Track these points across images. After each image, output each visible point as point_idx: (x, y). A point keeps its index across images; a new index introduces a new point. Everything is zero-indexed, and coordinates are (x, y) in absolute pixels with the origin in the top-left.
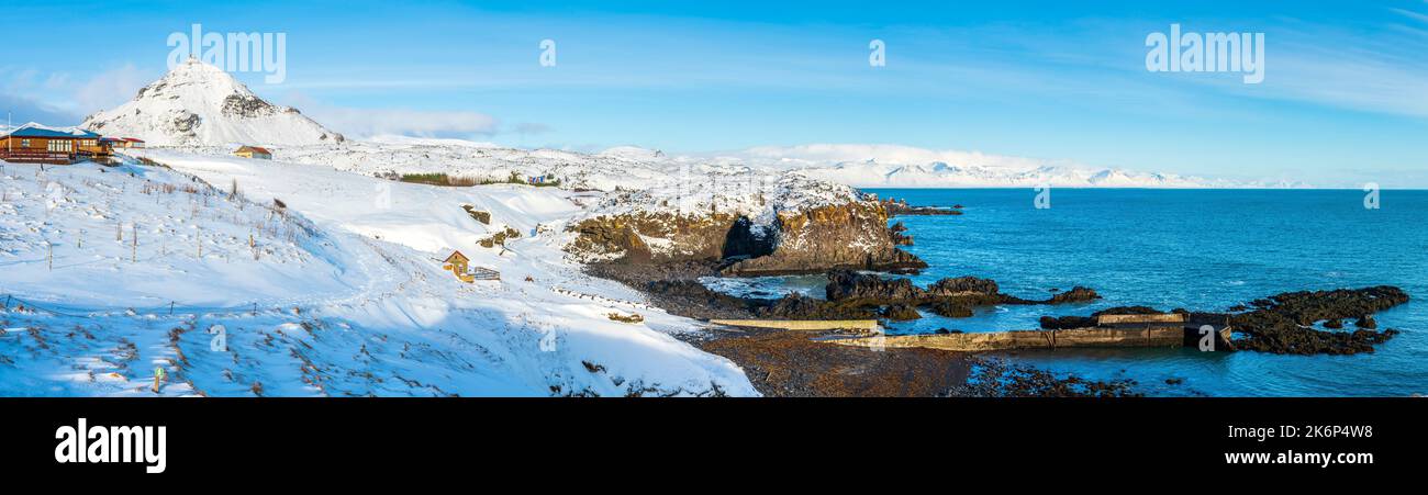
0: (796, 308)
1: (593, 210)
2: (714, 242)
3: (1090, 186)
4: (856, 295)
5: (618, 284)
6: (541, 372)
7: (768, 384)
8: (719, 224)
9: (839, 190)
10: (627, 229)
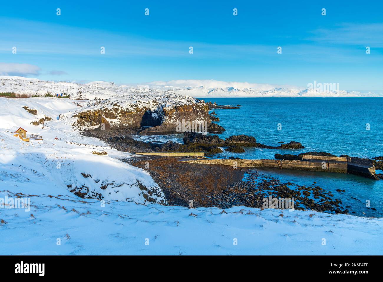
0: (171, 147)
1: (85, 108)
2: (137, 120)
3: (299, 96)
4: (195, 142)
5: (97, 139)
6: (63, 179)
7: (160, 180)
8: (139, 113)
9: (189, 98)
10: (100, 116)
